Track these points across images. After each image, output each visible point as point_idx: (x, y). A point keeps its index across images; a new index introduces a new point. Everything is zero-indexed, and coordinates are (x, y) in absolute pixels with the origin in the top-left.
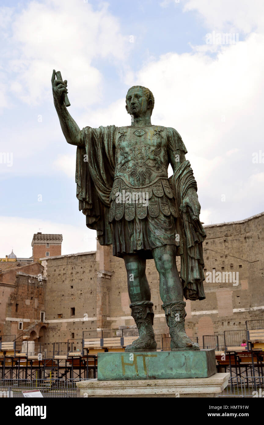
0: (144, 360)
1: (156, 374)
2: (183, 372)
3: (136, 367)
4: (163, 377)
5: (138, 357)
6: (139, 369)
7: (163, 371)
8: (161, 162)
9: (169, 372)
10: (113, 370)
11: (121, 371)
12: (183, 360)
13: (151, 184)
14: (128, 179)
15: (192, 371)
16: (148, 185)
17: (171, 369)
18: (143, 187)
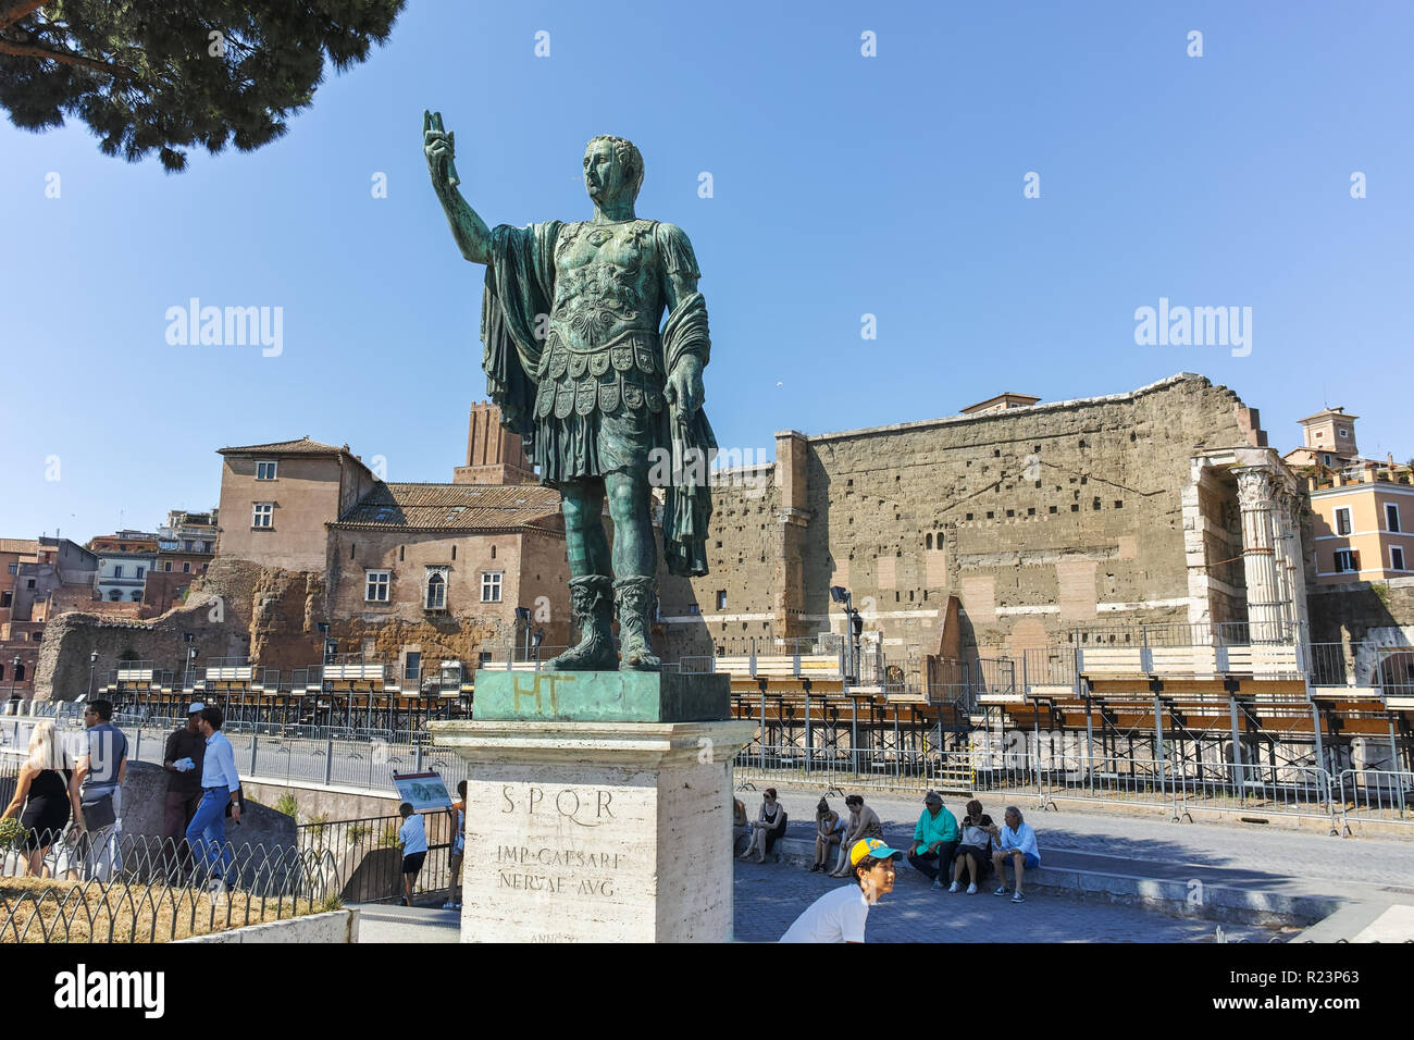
0: (552, 686)
1: (570, 712)
2: (617, 710)
3: (538, 699)
4: (582, 718)
5: (542, 680)
6: (542, 701)
7: (583, 707)
8: (637, 297)
9: (593, 709)
10: (498, 703)
11: (513, 704)
12: (619, 688)
13: (610, 344)
14: (567, 334)
15: (633, 708)
16: (603, 347)
17: (598, 704)
18: (594, 350)
